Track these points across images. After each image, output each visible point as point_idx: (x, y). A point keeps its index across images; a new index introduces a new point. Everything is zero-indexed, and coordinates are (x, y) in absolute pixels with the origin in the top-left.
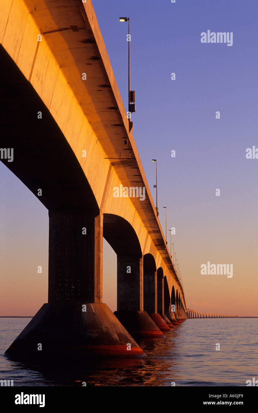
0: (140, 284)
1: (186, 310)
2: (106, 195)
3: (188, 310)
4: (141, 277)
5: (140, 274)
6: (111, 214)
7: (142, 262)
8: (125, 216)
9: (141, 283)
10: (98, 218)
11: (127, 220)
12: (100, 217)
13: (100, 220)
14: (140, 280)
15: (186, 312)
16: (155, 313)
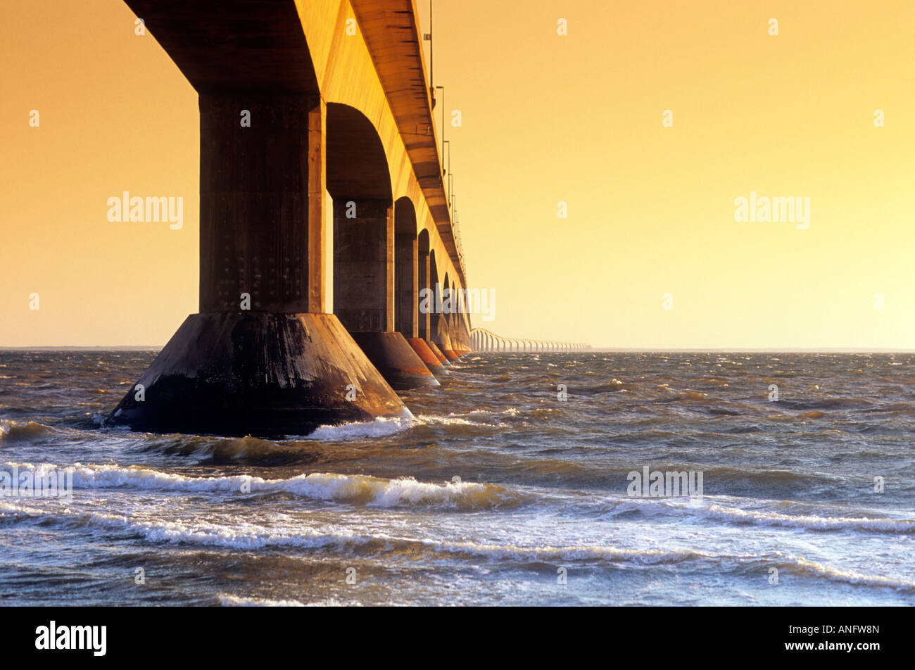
0: (388, 268)
1: (471, 331)
2: (334, 59)
3: (475, 331)
4: (390, 253)
5: (388, 245)
6: (341, 104)
7: (392, 217)
8: (365, 110)
9: (390, 267)
10: (317, 114)
11: (369, 118)
12: (319, 111)
13: (319, 119)
14: (388, 260)
15: (470, 334)
16: (414, 336)
